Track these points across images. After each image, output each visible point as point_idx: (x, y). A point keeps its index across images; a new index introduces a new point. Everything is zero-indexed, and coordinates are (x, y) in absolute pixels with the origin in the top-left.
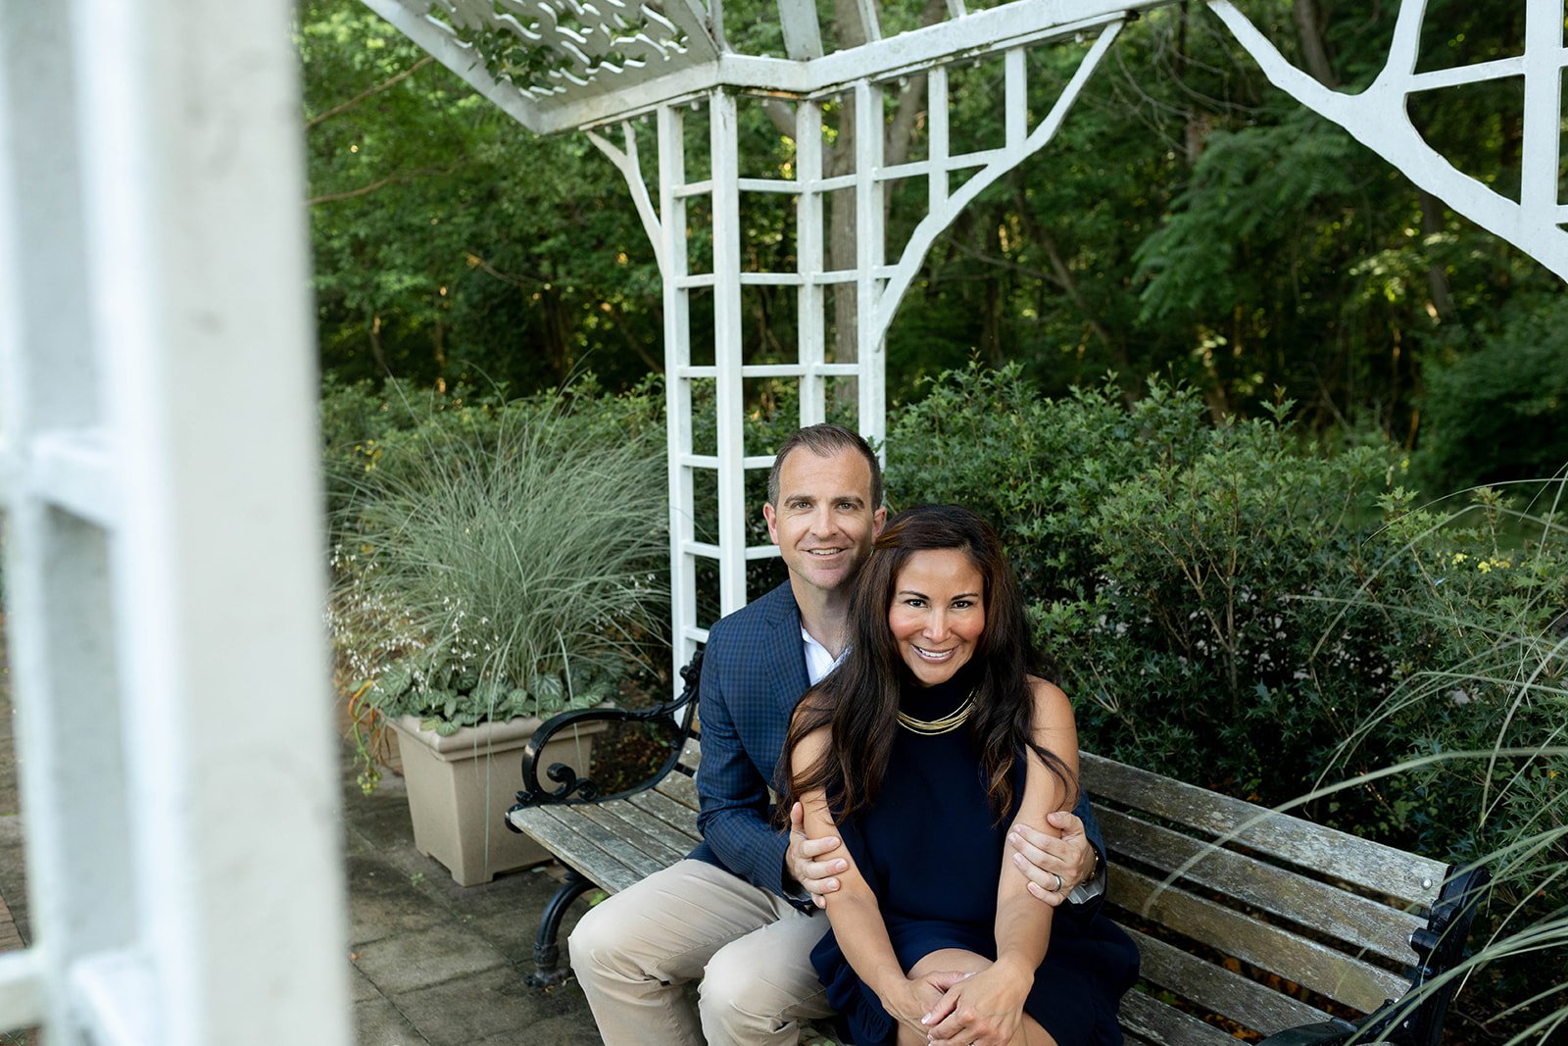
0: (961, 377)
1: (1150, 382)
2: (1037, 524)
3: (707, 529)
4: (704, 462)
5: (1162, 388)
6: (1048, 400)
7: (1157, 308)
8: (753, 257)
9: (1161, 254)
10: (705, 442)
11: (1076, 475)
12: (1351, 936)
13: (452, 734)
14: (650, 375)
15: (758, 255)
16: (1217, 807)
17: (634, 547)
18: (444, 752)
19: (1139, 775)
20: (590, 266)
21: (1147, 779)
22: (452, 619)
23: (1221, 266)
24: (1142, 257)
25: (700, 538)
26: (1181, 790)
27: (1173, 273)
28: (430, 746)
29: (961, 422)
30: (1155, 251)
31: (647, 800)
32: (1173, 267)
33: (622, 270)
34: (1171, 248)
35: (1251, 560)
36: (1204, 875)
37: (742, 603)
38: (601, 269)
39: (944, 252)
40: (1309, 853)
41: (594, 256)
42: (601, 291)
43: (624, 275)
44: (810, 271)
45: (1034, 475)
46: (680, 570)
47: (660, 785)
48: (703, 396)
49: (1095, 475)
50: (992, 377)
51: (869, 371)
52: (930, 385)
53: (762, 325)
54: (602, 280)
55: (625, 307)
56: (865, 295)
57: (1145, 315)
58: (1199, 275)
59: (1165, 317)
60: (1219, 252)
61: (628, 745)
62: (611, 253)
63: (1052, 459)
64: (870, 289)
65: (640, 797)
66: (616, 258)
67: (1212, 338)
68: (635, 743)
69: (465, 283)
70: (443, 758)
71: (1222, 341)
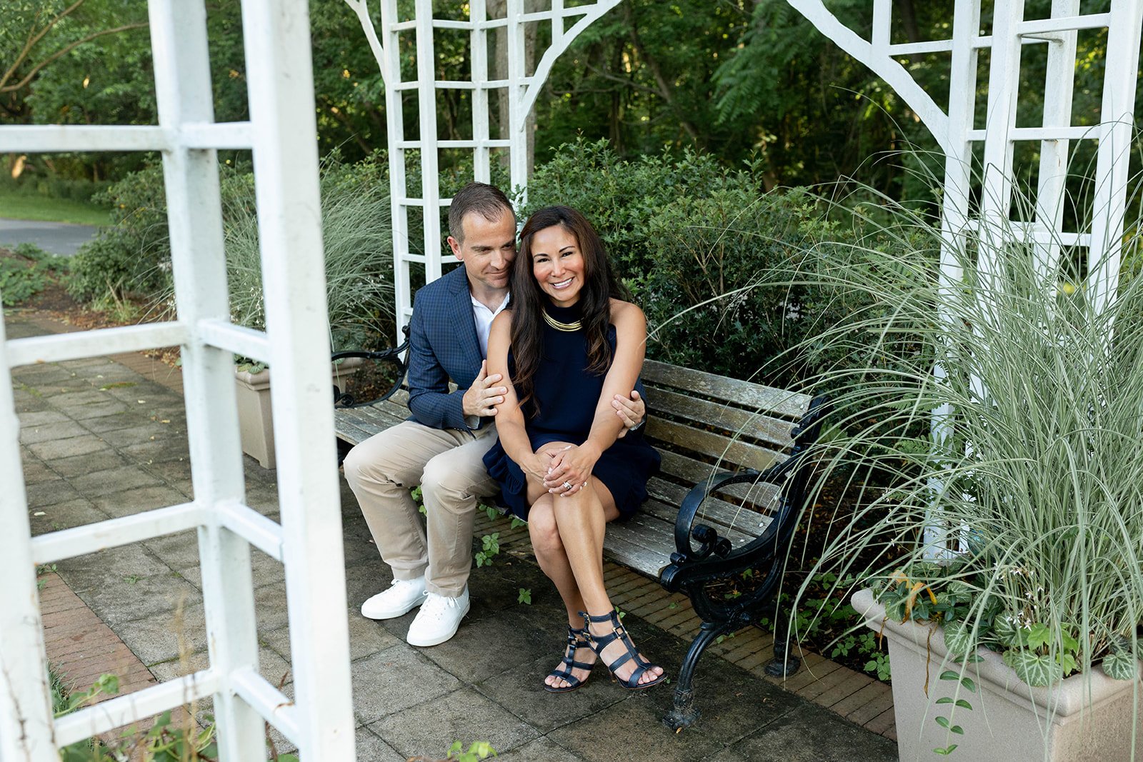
0: (573, 147)
1: (686, 151)
2: (616, 235)
3: (416, 244)
4: (414, 202)
5: (693, 154)
6: (626, 162)
7: (729, 115)
8: (443, 73)
9: (731, 76)
10: (414, 189)
11: (640, 206)
12: (765, 438)
13: (259, 373)
14: (376, 150)
15: (446, 72)
16: (703, 379)
17: (370, 257)
18: (254, 384)
19: (663, 366)
20: (322, 79)
21: (668, 368)
22: (256, 302)
23: (772, 84)
24: (718, 79)
25: (412, 251)
26: (684, 372)
27: (739, 89)
28: (245, 382)
29: (573, 176)
30: (727, 75)
31: (384, 406)
32: (739, 84)
33: (346, 83)
34: (738, 71)
35: (733, 250)
36: (695, 415)
37: (440, 276)
38: (331, 83)
39: (582, 73)
40: (747, 398)
41: (326, 72)
42: (330, 98)
43: (349, 87)
44: (479, 80)
45: (615, 206)
46: (400, 272)
47: (392, 398)
48: (413, 162)
49: (650, 206)
50: (591, 147)
51: (518, 144)
52: (554, 152)
53: (450, 123)
54: (333, 90)
55: (349, 110)
56: (513, 96)
57: (722, 119)
58: (757, 90)
59: (736, 120)
60: (770, 74)
61: (368, 391)
62: (338, 70)
63: (626, 197)
64: (517, 92)
65: (380, 404)
66: (342, 73)
67: (767, 135)
68: (372, 391)
69: (227, 92)
70: (253, 388)
71: (774, 138)
